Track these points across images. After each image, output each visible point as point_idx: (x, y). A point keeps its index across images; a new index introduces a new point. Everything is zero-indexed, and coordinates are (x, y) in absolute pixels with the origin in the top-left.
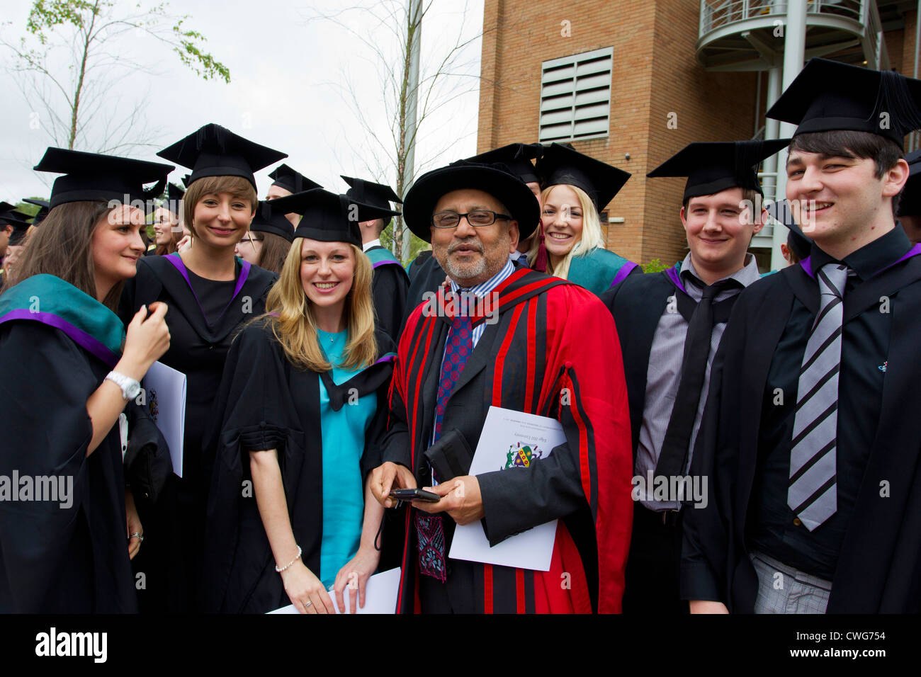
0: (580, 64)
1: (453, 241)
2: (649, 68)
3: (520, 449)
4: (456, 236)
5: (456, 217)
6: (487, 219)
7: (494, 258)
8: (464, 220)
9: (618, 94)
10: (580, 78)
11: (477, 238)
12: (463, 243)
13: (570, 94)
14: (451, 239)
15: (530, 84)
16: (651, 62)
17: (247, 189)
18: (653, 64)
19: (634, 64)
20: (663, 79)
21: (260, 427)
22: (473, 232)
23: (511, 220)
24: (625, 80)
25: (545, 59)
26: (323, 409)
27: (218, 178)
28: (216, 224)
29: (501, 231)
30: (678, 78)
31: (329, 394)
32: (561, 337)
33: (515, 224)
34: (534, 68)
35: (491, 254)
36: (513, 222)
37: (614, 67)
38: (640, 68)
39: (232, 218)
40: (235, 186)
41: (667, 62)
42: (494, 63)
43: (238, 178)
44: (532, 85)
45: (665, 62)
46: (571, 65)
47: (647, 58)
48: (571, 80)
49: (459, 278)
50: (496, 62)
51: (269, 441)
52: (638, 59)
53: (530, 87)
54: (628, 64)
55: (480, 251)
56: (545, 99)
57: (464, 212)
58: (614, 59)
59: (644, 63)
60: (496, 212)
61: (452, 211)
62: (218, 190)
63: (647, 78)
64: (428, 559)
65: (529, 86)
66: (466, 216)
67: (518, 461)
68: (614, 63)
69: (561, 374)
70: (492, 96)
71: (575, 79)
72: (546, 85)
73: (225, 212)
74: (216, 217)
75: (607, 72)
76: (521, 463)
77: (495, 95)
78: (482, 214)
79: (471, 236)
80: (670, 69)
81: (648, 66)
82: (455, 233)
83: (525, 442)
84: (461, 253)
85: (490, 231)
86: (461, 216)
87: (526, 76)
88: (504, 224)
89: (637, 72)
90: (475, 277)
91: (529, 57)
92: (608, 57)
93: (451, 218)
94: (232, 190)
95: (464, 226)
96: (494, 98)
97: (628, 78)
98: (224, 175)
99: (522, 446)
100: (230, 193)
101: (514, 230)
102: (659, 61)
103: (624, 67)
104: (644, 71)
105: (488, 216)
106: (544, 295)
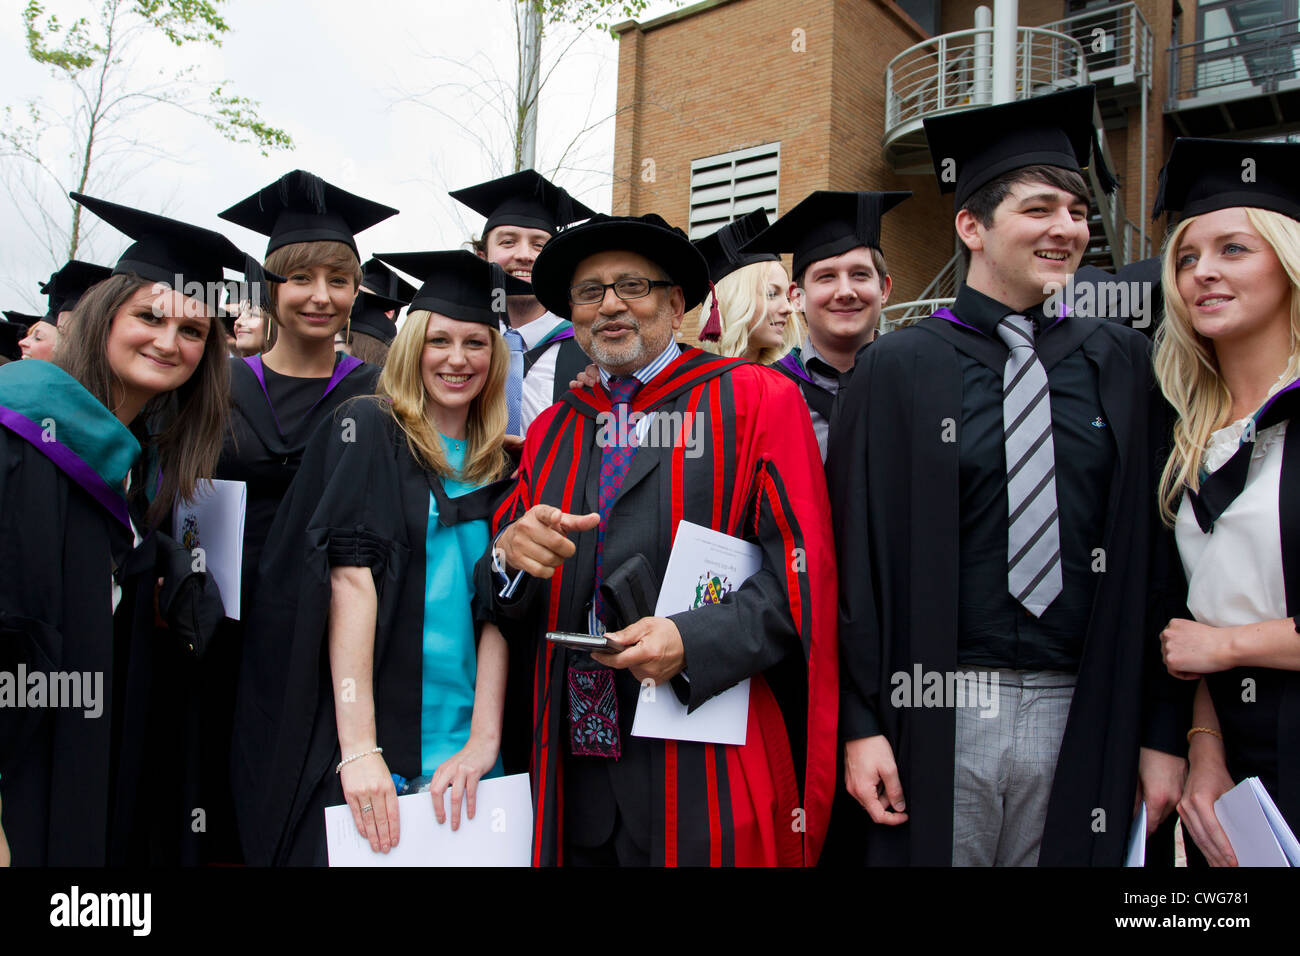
0: (740, 163)
1: (597, 318)
2: (826, 169)
3: (710, 581)
4: (602, 314)
5: (599, 289)
6: (640, 288)
7: (653, 335)
8: (610, 293)
9: (788, 200)
10: (739, 181)
11: (630, 312)
12: (610, 322)
13: (727, 201)
14: (595, 316)
15: (676, 188)
16: (828, 161)
17: (348, 259)
18: (830, 163)
19: (806, 163)
20: (843, 182)
21: (356, 532)
22: (623, 307)
23: (672, 286)
24: (796, 182)
25: (695, 157)
26: (432, 524)
27: (310, 244)
28: (310, 308)
29: (660, 301)
30: (861, 182)
31: (438, 508)
32: (755, 423)
33: (679, 291)
34: (680, 169)
35: (648, 330)
36: (676, 288)
37: (781, 167)
38: (813, 168)
39: (331, 298)
40: (334, 255)
41: (848, 161)
42: (630, 162)
43: (337, 244)
44: (678, 190)
45: (844, 161)
46: (728, 165)
47: (822, 156)
48: (728, 183)
49: (608, 365)
50: (633, 160)
51: (364, 553)
52: (811, 157)
53: (676, 193)
54: (799, 163)
55: (635, 329)
56: (696, 207)
57: (610, 282)
58: (781, 158)
59: (819, 162)
60: (652, 280)
61: (594, 281)
62: (311, 261)
63: (823, 180)
64: (588, 732)
65: (674, 191)
66: (612, 286)
67: (708, 597)
68: (782, 162)
69: (759, 469)
70: (629, 203)
71: (733, 182)
72: (697, 189)
73: (321, 291)
74: (309, 298)
75: (773, 173)
76: (710, 601)
77: (631, 202)
78: (633, 281)
79: (621, 312)
80: (851, 170)
81: (824, 166)
82: (600, 310)
83: (716, 572)
84: (608, 333)
85: (647, 303)
86: (606, 287)
87: (672, 178)
88: (663, 292)
89: (810, 173)
90: (629, 363)
91: (675, 155)
92: (774, 155)
93: (593, 289)
94: (330, 261)
95: (611, 300)
96: (631, 205)
97: (799, 180)
98: (318, 241)
99: (712, 577)
100: (328, 266)
101: (677, 298)
102: (838, 160)
103: (795, 167)
104: (819, 171)
105: (641, 283)
106: (729, 375)
